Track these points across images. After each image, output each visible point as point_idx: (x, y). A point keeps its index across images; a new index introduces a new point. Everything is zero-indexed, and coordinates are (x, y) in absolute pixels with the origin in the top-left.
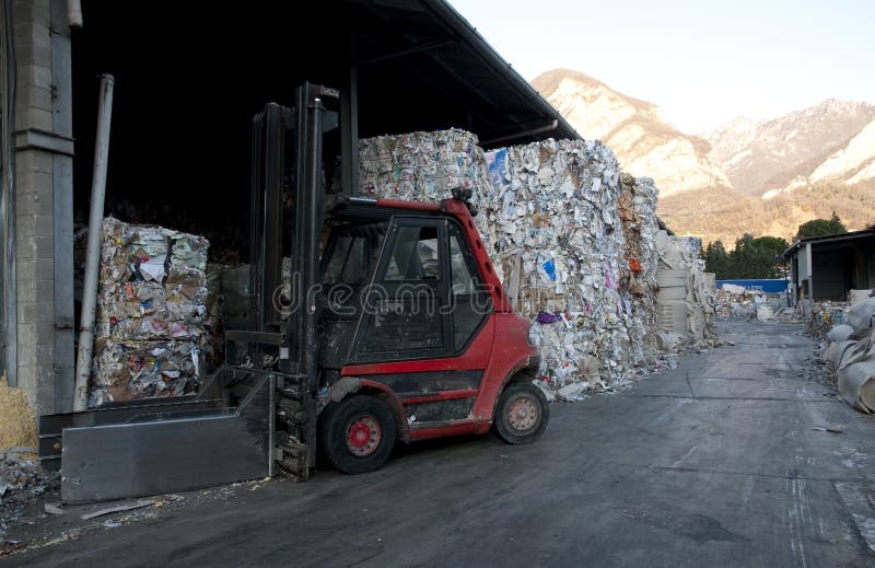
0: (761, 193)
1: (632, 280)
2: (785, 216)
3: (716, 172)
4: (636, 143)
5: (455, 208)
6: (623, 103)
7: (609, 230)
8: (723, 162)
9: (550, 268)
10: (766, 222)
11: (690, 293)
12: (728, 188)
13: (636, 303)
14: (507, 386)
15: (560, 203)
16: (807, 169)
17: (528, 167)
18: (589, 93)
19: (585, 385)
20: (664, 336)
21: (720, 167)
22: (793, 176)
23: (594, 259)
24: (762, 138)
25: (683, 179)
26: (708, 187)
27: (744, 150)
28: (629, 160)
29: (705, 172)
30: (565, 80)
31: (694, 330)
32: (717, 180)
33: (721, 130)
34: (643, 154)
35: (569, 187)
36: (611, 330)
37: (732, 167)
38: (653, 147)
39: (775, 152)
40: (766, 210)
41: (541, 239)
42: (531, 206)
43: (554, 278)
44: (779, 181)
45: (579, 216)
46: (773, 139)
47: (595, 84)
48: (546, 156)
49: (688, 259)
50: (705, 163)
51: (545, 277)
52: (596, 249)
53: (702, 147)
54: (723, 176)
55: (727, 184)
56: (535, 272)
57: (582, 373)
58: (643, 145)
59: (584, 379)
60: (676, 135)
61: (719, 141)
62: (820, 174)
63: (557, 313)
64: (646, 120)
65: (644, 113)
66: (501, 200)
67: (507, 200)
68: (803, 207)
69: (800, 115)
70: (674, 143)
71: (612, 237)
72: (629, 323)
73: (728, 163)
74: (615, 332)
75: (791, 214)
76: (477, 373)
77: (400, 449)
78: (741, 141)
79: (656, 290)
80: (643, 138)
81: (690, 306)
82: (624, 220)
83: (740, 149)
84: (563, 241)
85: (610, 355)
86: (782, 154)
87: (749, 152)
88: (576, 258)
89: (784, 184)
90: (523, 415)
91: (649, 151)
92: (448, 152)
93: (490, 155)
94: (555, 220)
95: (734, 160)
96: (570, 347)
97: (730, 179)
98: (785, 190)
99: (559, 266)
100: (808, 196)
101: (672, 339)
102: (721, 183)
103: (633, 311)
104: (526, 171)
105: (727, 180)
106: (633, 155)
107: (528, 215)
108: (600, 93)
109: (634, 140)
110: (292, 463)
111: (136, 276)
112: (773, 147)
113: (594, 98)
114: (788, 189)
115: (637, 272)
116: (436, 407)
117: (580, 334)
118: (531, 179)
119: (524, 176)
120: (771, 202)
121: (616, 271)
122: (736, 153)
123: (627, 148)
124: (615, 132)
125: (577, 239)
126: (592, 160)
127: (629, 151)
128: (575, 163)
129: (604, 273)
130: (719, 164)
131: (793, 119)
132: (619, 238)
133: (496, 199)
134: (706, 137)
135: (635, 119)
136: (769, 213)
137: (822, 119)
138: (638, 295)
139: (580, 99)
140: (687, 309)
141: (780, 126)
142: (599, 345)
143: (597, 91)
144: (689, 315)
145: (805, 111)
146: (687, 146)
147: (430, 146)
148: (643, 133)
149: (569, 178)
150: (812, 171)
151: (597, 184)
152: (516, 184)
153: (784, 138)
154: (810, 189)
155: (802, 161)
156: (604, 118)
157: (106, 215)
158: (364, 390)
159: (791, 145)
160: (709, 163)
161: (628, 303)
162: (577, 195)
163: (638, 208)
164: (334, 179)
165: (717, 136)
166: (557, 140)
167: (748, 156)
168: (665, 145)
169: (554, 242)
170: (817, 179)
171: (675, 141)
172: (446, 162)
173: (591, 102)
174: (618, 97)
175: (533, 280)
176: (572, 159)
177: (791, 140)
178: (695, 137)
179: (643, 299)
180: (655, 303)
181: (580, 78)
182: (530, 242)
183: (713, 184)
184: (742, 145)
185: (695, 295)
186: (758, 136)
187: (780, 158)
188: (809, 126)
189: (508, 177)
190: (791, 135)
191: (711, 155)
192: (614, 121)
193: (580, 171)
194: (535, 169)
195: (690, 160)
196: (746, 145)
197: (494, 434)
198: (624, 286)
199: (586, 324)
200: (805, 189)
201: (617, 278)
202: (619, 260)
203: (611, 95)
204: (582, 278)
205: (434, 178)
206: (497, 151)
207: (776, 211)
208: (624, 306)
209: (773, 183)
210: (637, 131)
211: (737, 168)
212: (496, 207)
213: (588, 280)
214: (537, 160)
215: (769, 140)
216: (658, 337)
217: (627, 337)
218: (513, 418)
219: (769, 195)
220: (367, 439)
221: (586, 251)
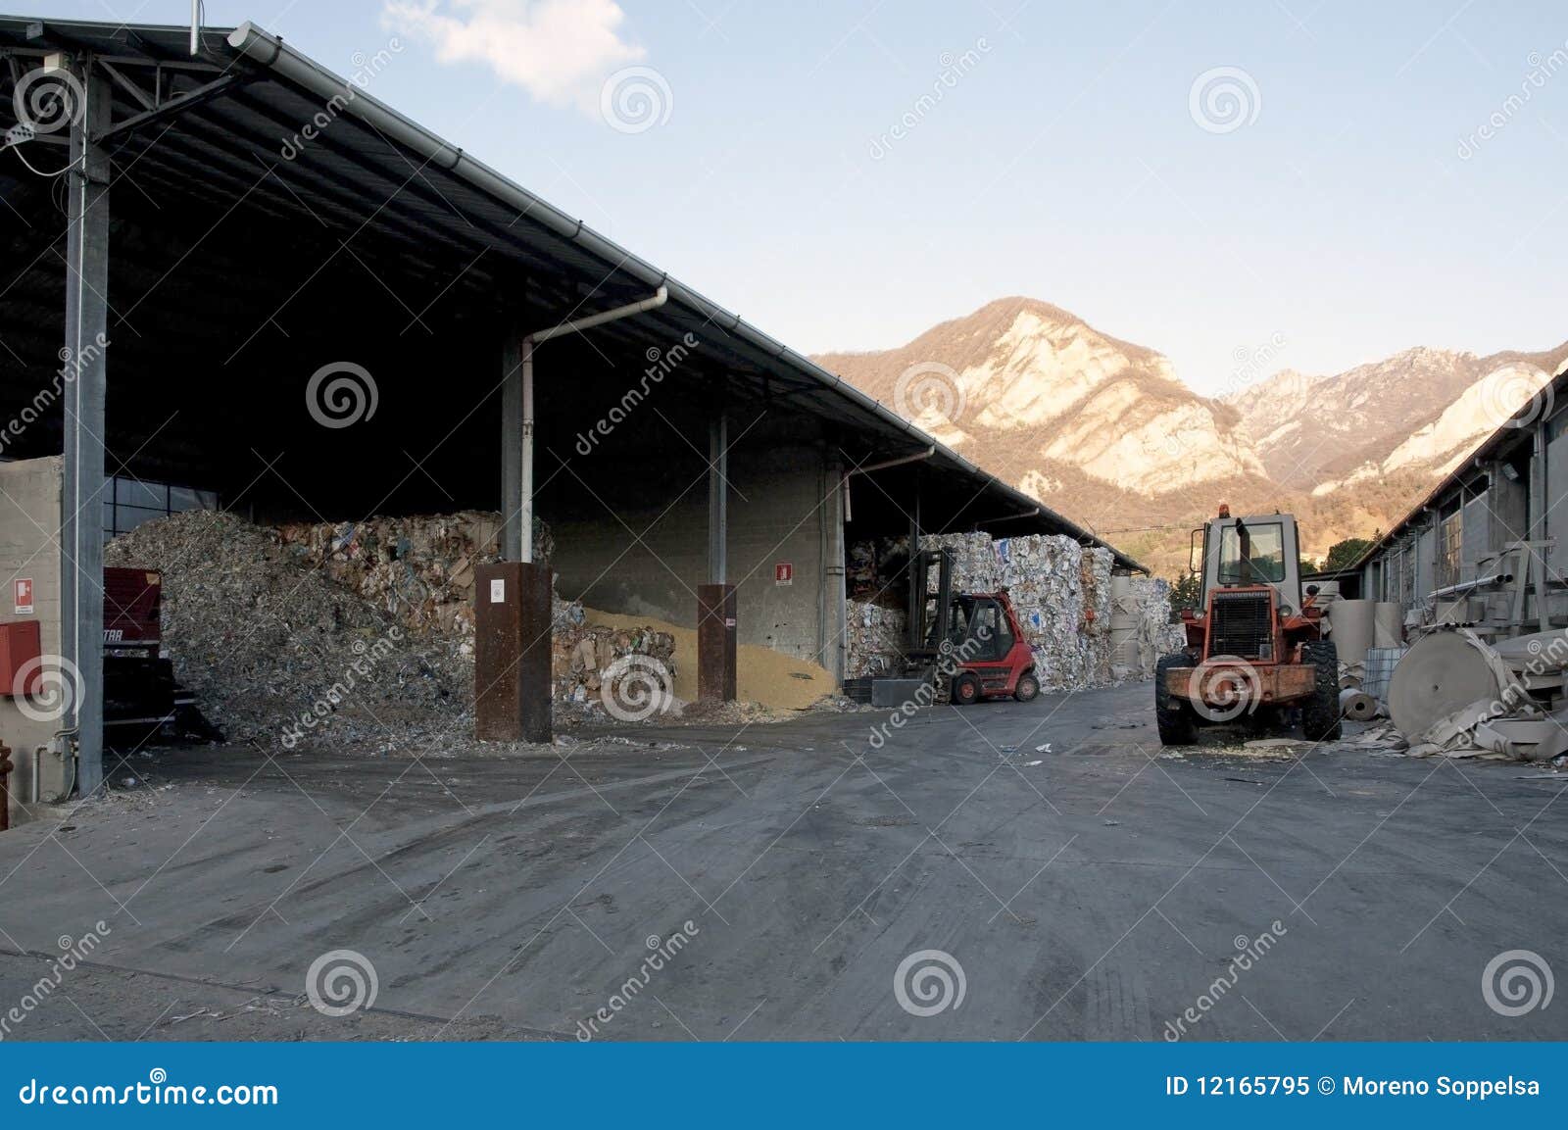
0: (1312, 486)
1: (1087, 626)
2: (1343, 522)
3: (1245, 454)
4: (1126, 412)
5: (1002, 596)
6: (1109, 350)
7: (1073, 593)
8: (1255, 440)
9: (1036, 620)
10: (1316, 530)
11: (1142, 635)
12: (1261, 479)
13: (1091, 641)
14: (1022, 675)
15: (1042, 577)
16: (1380, 452)
17: (1022, 553)
18: (1058, 334)
19: (1054, 688)
20: (1115, 669)
21: (1251, 447)
22: (1359, 460)
23: (1063, 613)
24: (1316, 405)
25: (1195, 465)
26: (1233, 478)
27: (1287, 422)
28: (1116, 435)
29: (1229, 455)
30: (1022, 313)
31: (1143, 665)
32: (1246, 466)
33: (1255, 391)
34: (1138, 426)
35: (1048, 567)
36: (1071, 657)
37: (1270, 446)
38: (1152, 418)
39: (1335, 426)
40: (1315, 513)
41: (1028, 599)
42: (1023, 579)
43: (1038, 625)
44: (1337, 468)
45: (1054, 585)
46: (1333, 406)
47: (1072, 320)
48: (1034, 546)
49: (1142, 605)
50: (1230, 440)
51: (1033, 625)
52: (1064, 607)
53: (1226, 417)
54: (1255, 461)
55: (1261, 473)
56: (1027, 621)
57: (1052, 681)
58: (1136, 414)
59: (1053, 685)
60: (1187, 398)
61: (1251, 407)
62: (1397, 460)
63: (1039, 645)
64: (1144, 376)
65: (1140, 365)
66: (1003, 573)
67: (1007, 573)
68: (1368, 508)
69: (1373, 370)
70: (1183, 412)
71: (1075, 597)
72: (1084, 653)
73: (1262, 441)
74: (1074, 658)
75: (1351, 518)
76: (1008, 670)
77: (981, 699)
78: (1284, 409)
79: (1109, 632)
80: (1138, 403)
81: (1141, 646)
82: (1084, 583)
83: (1282, 420)
84: (1043, 601)
85: (1070, 672)
86: (1346, 428)
87: (1297, 424)
88: (1051, 613)
89: (1345, 473)
90: (1027, 689)
91: (1147, 422)
92: (975, 548)
93: (997, 544)
94: (1038, 588)
95: (1275, 436)
96: (1046, 665)
97: (1264, 464)
98: (1346, 483)
99: (1041, 618)
100: (1377, 493)
101: (1122, 671)
102: (1252, 471)
103: (1089, 647)
104: (1020, 555)
105: (1260, 466)
106: (1121, 428)
107: (1021, 584)
108: (1076, 334)
109: (1122, 406)
110: (943, 699)
111: (863, 625)
112: (1332, 418)
113: (1066, 342)
114: (1350, 482)
115: (1091, 620)
116: (991, 682)
117: (1052, 658)
118: (1023, 560)
119: (1018, 559)
120: (1324, 500)
121: (1076, 620)
122: (1277, 427)
123: (1114, 417)
124: (1096, 392)
125: (1052, 601)
126: (1063, 550)
127: (1115, 423)
128: (1053, 551)
129: (1067, 622)
130: (1251, 443)
131: (1363, 376)
132: (1080, 597)
133: (999, 573)
134: (1232, 402)
135: (1127, 375)
136: (1319, 517)
137: (1406, 376)
138: (1093, 636)
139: (1044, 343)
140: (1138, 648)
141: (1344, 386)
142: (1063, 665)
143: (1072, 331)
144: (1139, 653)
145: (1380, 365)
146: (1204, 415)
147: (964, 543)
148: (1139, 395)
149: (1048, 560)
150: (1388, 455)
151: (1066, 565)
152: (1013, 563)
153: (1350, 403)
154: (1381, 482)
155: (1374, 439)
156: (1080, 372)
157: (847, 598)
158: (968, 672)
159: (1359, 415)
160: (1235, 441)
161: (1084, 641)
162: (1053, 572)
163: (1095, 573)
164: (882, 554)
165: (1249, 400)
166: (1041, 535)
167: (1294, 432)
168: (1170, 414)
169: (1037, 601)
170: (1393, 467)
171: (1186, 407)
172: (974, 554)
173: (1061, 348)
174: (1103, 341)
175: (1026, 626)
176: (1050, 549)
177: (1359, 407)
178: (1216, 401)
179: (1097, 639)
180: (1108, 642)
181: (1047, 313)
182: (1021, 601)
183: (1240, 472)
184: (1286, 414)
185: (1146, 635)
186: (1311, 400)
187: (1341, 434)
188: (1386, 387)
189: (1008, 559)
190: (1360, 400)
191: (1239, 429)
192: (1095, 376)
193: (1055, 557)
194: (1026, 554)
195: (1206, 438)
196: (1291, 414)
197: (1016, 697)
198: (1081, 630)
199: (1056, 652)
200: (1374, 482)
201: (1076, 624)
202: (1079, 612)
203: (1091, 336)
204: (1054, 624)
205: (965, 563)
206: (1001, 541)
207: (1329, 515)
208: (1081, 642)
209: (1328, 472)
210: (1128, 393)
211: (1279, 447)
212: (1000, 578)
213: (1058, 626)
214: (1027, 548)
215: (1326, 407)
216: (1110, 669)
217: (1081, 663)
218: (1023, 689)
219: (1322, 490)
220: (968, 692)
221: (1057, 607)
